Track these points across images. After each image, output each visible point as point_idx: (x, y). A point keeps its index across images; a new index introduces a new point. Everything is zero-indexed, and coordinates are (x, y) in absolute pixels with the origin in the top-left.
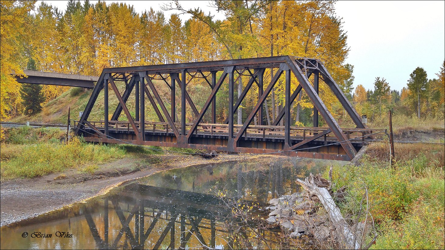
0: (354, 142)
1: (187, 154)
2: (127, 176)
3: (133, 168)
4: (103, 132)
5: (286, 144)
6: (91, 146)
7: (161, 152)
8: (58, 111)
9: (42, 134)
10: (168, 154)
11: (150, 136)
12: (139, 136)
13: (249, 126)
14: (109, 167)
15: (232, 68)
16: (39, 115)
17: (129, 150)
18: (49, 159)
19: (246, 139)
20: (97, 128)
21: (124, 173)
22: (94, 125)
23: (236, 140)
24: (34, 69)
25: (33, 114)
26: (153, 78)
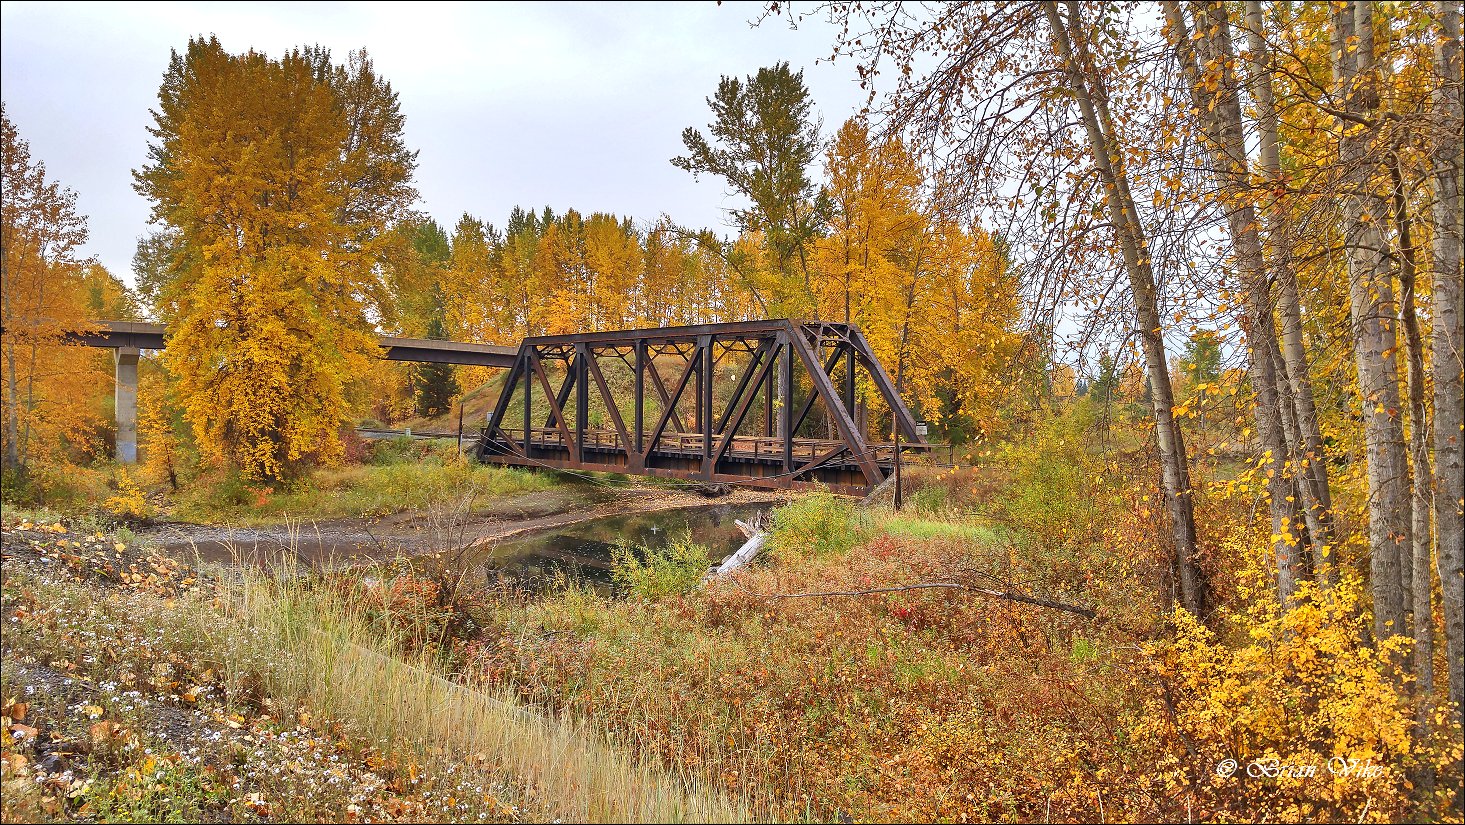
0: (883, 466)
1: (672, 488)
2: (538, 521)
3: (554, 508)
4: (522, 446)
5: (785, 468)
6: (486, 470)
7: (628, 483)
8: (477, 411)
9: (429, 450)
10: (640, 488)
11: (595, 455)
12: (574, 452)
13: (735, 437)
14: (510, 504)
15: (710, 337)
16: (444, 417)
17: (565, 478)
18: (406, 489)
19: (730, 460)
20: (514, 441)
21: (534, 515)
22: (511, 435)
23: (714, 461)
24: (439, 337)
25: (437, 415)
26: (600, 355)
